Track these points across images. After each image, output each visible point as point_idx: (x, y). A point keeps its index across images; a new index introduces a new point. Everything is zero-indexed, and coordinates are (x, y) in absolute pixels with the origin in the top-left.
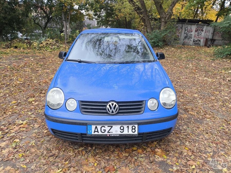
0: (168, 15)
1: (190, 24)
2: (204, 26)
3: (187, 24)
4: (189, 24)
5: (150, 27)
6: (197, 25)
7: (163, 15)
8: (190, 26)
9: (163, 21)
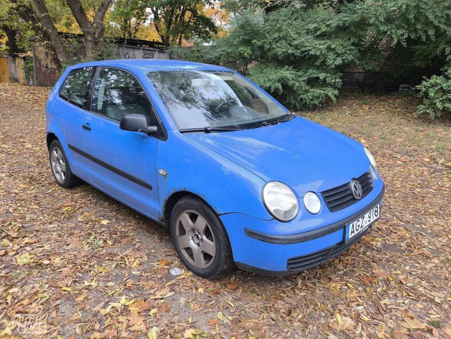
0: (98, 28)
1: (131, 48)
2: (153, 52)
3: (126, 47)
4: (129, 48)
5: (63, 51)
6: (143, 49)
7: (89, 28)
8: (131, 51)
9: (90, 41)
